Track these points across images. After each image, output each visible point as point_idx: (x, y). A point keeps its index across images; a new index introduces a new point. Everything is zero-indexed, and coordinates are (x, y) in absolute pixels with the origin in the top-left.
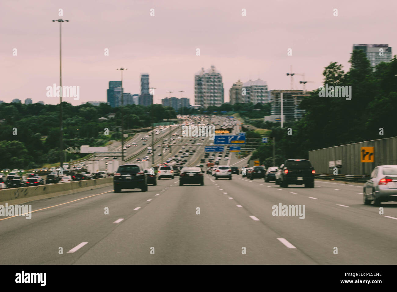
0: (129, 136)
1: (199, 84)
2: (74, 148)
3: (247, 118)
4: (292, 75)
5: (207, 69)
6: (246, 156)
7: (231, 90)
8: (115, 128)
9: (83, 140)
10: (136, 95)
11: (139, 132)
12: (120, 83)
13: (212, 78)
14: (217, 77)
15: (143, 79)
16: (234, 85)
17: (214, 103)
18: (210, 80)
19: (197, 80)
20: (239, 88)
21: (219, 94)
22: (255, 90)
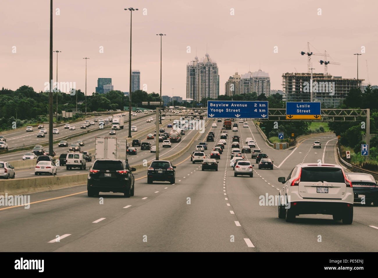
1: (191, 75)
4: (309, 55)
5: (202, 59)
7: (227, 84)
12: (109, 81)
13: (207, 69)
14: (213, 67)
15: (134, 76)
16: (231, 78)
17: (209, 95)
18: (204, 70)
19: (189, 70)
20: (236, 81)
21: (215, 87)
22: (255, 82)
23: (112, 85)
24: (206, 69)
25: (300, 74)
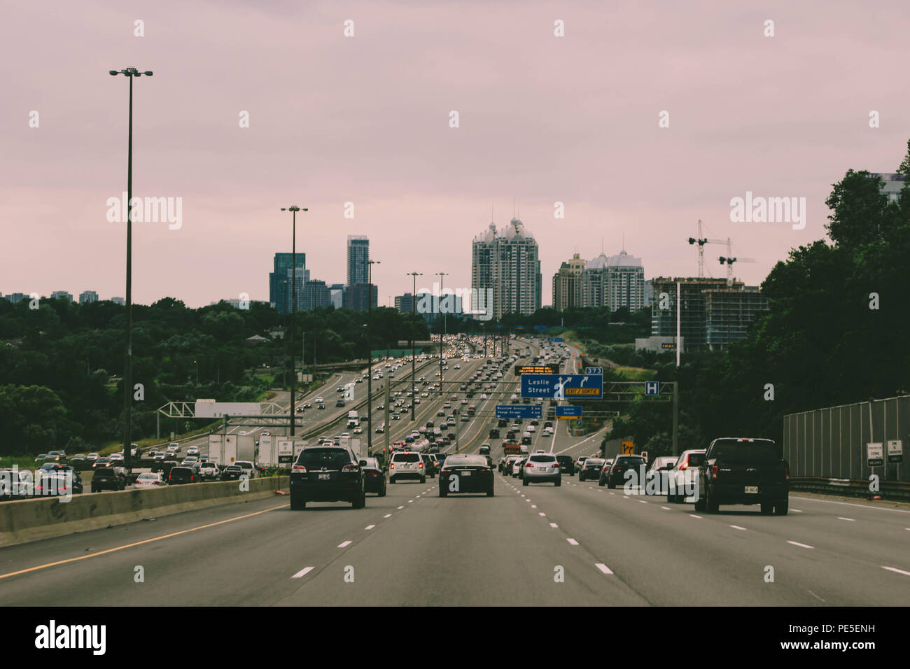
0: (314, 379)
1: (482, 261)
2: (180, 407)
3: (594, 341)
4: (701, 243)
5: (504, 228)
6: (595, 429)
7: (557, 278)
8: (283, 360)
9: (206, 388)
10: (335, 287)
11: (339, 370)
12: (299, 259)
13: (514, 250)
14: (527, 247)
15: (355, 250)
16: (564, 265)
17: (518, 307)
18: (509, 253)
19: (478, 252)
20: (576, 273)
21: (530, 287)
22: (614, 278)
23: (306, 269)
24: (513, 252)
25: (684, 279)
